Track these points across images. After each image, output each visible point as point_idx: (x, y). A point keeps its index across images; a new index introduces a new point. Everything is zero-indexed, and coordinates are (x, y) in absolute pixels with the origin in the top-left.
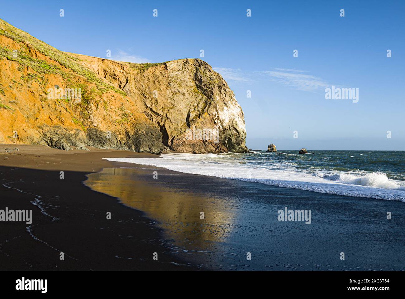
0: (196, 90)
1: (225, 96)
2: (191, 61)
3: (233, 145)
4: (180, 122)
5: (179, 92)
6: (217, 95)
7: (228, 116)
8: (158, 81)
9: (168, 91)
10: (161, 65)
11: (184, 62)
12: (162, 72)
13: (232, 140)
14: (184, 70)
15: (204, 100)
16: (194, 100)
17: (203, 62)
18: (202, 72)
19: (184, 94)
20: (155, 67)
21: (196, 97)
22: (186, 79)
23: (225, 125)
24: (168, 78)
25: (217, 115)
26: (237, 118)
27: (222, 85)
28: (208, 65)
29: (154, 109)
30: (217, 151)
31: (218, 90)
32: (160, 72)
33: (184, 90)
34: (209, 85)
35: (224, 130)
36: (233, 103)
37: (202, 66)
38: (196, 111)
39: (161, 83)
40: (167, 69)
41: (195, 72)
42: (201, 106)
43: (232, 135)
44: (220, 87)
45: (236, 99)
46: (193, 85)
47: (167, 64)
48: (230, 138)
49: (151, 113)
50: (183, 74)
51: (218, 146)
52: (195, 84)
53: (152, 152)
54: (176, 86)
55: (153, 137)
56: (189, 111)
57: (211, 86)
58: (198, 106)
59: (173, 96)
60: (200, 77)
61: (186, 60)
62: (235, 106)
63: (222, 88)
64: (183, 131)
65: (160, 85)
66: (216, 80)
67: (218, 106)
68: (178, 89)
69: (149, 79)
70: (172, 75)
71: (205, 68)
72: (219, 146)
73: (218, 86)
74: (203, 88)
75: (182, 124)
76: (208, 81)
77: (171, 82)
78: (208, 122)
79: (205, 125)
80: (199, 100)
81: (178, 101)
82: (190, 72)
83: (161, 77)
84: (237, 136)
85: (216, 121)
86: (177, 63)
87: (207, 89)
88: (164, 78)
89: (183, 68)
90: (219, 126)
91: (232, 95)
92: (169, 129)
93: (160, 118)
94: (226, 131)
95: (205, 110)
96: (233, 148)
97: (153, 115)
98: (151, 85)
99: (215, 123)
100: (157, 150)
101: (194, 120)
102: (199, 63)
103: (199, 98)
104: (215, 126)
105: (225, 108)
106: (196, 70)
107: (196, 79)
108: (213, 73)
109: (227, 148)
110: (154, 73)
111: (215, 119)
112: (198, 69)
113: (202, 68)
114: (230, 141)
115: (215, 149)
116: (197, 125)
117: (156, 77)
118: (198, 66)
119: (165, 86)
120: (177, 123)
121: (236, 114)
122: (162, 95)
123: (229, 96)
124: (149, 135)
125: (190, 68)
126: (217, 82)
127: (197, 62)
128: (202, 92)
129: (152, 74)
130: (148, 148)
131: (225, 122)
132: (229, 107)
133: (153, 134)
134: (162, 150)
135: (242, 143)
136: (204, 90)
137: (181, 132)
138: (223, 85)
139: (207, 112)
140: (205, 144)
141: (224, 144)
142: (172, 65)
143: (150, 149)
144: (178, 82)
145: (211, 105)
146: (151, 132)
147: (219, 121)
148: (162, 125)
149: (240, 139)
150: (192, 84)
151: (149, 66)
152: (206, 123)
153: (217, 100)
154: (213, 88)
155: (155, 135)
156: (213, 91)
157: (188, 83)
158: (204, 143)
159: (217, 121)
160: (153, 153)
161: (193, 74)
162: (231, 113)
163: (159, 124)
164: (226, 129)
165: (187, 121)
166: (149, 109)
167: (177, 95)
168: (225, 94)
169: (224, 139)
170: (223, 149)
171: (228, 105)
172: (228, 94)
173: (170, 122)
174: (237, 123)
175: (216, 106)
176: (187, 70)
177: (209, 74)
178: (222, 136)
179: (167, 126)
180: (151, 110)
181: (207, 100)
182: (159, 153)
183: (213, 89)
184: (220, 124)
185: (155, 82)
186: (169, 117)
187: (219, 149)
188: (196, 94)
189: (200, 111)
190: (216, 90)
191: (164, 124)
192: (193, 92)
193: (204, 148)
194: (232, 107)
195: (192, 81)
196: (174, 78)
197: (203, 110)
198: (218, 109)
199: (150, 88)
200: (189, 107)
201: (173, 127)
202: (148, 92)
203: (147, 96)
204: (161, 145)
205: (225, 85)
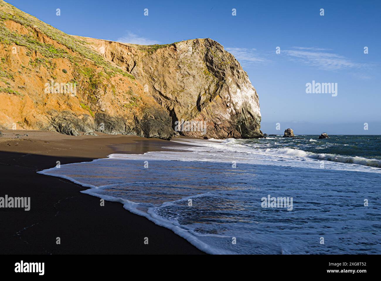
0: (207, 72)
1: (238, 78)
2: (202, 41)
3: (247, 129)
4: (190, 105)
5: (189, 74)
6: (230, 76)
7: (241, 99)
8: (167, 63)
9: (177, 73)
10: (170, 46)
11: (194, 43)
12: (171, 54)
13: (246, 124)
14: (194, 51)
15: (215, 82)
16: (205, 82)
17: (214, 41)
18: (213, 53)
19: (194, 77)
20: (163, 49)
21: (207, 79)
22: (197, 61)
23: (238, 108)
24: (177, 59)
25: (229, 98)
26: (251, 101)
27: (234, 66)
28: (219, 45)
29: (163, 93)
30: (229, 136)
31: (230, 71)
32: (169, 54)
33: (194, 72)
34: (221, 66)
35: (237, 114)
36: (247, 84)
37: (213, 46)
38: (207, 94)
39: (170, 65)
40: (176, 50)
41: (206, 53)
42: (213, 88)
43: (246, 119)
44: (232, 68)
45: (249, 81)
46: (203, 67)
47: (176, 45)
48: (244, 122)
49: (159, 96)
50: (193, 55)
51: (230, 131)
52: (205, 65)
53: (161, 137)
54: (186, 68)
55: (163, 121)
56: (200, 94)
57: (223, 67)
58: (209, 89)
59: (183, 79)
60: (211, 58)
61: (196, 40)
62: (249, 89)
63: (235, 69)
64: (193, 115)
65: (169, 67)
66: (228, 61)
67: (230, 89)
68: (188, 71)
69: (157, 61)
70: (182, 56)
71: (216, 49)
72: (232, 131)
73: (230, 67)
74: (214, 69)
75: (192, 108)
76: (220, 62)
77: (181, 63)
78: (220, 106)
79: (217, 109)
80: (211, 83)
81: (188, 84)
82: (200, 53)
83: (170, 59)
84: (251, 120)
85: (228, 104)
86: (187, 44)
87: (219, 70)
88: (173, 59)
89: (193, 48)
90: (232, 110)
91: (246, 77)
92: (178, 113)
93: (169, 102)
94: (239, 114)
95: (217, 93)
96: (247, 133)
97: (162, 99)
98: (160, 67)
99: (227, 106)
100: (167, 135)
101: (205, 103)
102: (210, 43)
103: (210, 80)
104: (228, 109)
105: (238, 90)
106: (207, 51)
107: (207, 60)
108: (225, 54)
109: (240, 133)
110: (163, 54)
111: (228, 103)
112: (209, 50)
113: (214, 48)
114: (243, 125)
115: (228, 134)
116: (208, 109)
117: (165, 59)
118: (209, 46)
119: (175, 68)
120: (187, 107)
121: (250, 97)
122: (171, 77)
123: (243, 78)
124: (158, 120)
125: (200, 49)
126: (229, 63)
127: (208, 42)
128: (213, 74)
129: (161, 56)
130: (158, 133)
131: (238, 105)
132: (242, 90)
133: (163, 118)
134: (172, 135)
135: (256, 128)
136: (216, 72)
137: (191, 116)
138: (236, 65)
139: (219, 95)
140: (217, 129)
141: (237, 128)
142: (181, 46)
143: (159, 134)
144: (187, 63)
145: (223, 88)
146: (160, 117)
147: (232, 105)
148: (171, 110)
149: (254, 123)
150: (203, 65)
151: (158, 47)
152: (218, 107)
153: (230, 82)
154: (225, 69)
155: (164, 119)
156: (225, 72)
157: (199, 64)
158: (215, 128)
159: (230, 105)
160: (162, 139)
161: (204, 55)
162: (245, 96)
163: (168, 109)
164: (240, 112)
165: (197, 105)
166: (158, 93)
167: (187, 77)
168: (238, 76)
169: (237, 123)
170: (236, 134)
171: (241, 87)
172: (241, 75)
173: (180, 106)
174: (252, 106)
175: (228, 89)
176: (197, 51)
177: (220, 55)
178: (235, 121)
179: (176, 110)
180: (160, 93)
181: (219, 82)
182: (169, 138)
183: (225, 71)
184: (232, 108)
185: (163, 65)
186: (179, 100)
187: (232, 134)
188: (207, 76)
189: (212, 94)
190: (228, 72)
191: (174, 108)
192: (204, 74)
193: (216, 133)
194: (245, 89)
195: (202, 62)
196: (184, 59)
197: (215, 93)
198: (230, 91)
199: (159, 70)
200: (200, 90)
201: (182, 111)
202: (157, 75)
203: (156, 79)
204: (170, 130)
205: (237, 66)
